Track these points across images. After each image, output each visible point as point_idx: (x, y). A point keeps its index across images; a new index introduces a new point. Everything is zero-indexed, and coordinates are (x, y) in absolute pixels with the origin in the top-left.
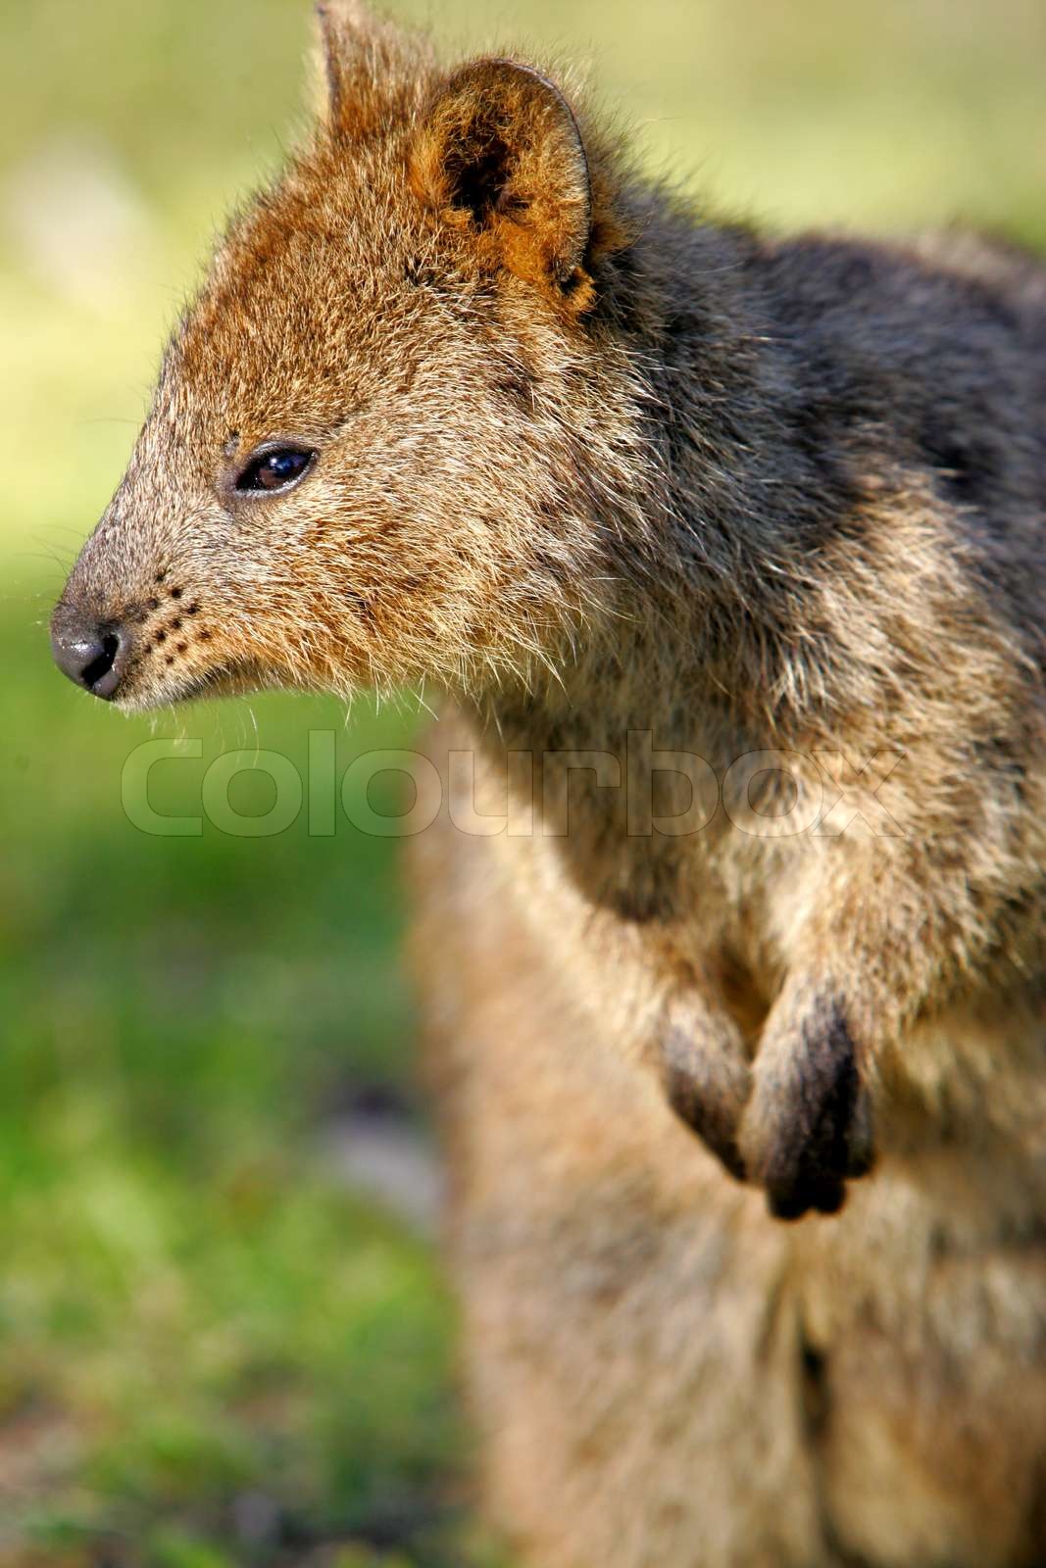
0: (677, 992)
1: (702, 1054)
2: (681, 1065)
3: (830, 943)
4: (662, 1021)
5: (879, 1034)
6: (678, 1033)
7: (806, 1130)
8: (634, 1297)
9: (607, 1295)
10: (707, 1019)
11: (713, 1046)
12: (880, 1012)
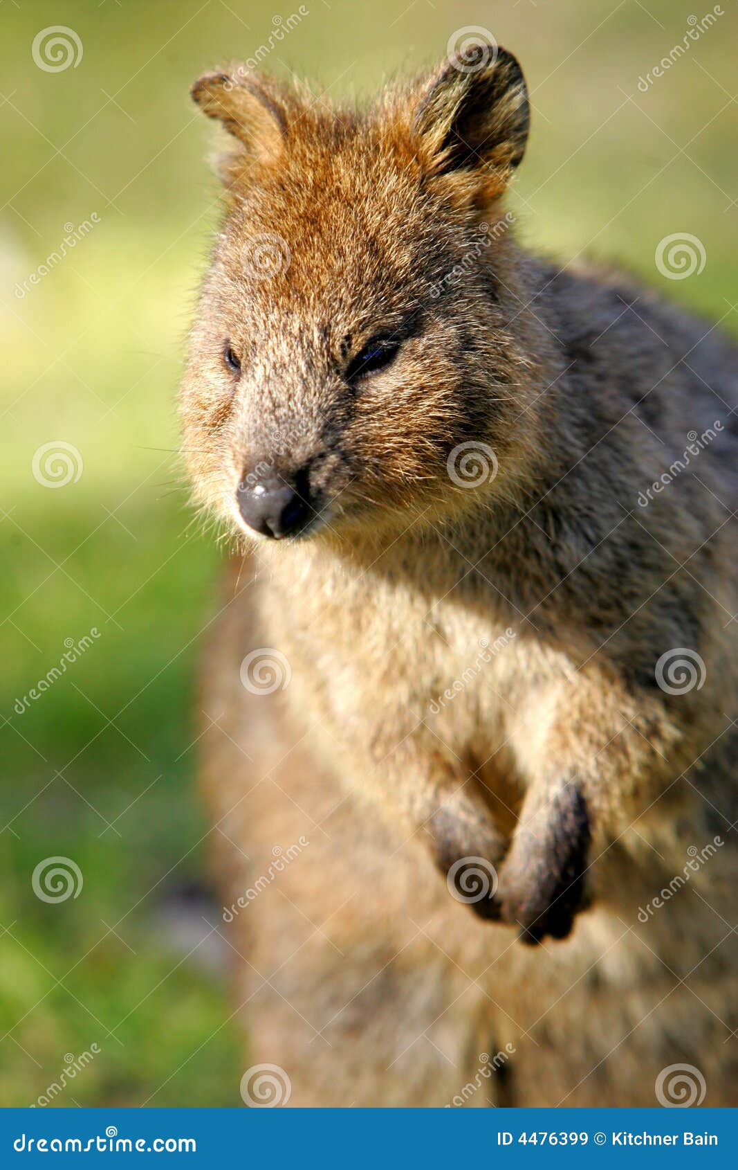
0: (443, 786)
1: (465, 827)
2: (449, 836)
3: (573, 740)
4: (434, 806)
5: (605, 806)
6: (446, 815)
7: (556, 873)
8: (374, 1030)
9: (354, 1029)
10: (469, 804)
11: (473, 821)
12: (606, 791)
